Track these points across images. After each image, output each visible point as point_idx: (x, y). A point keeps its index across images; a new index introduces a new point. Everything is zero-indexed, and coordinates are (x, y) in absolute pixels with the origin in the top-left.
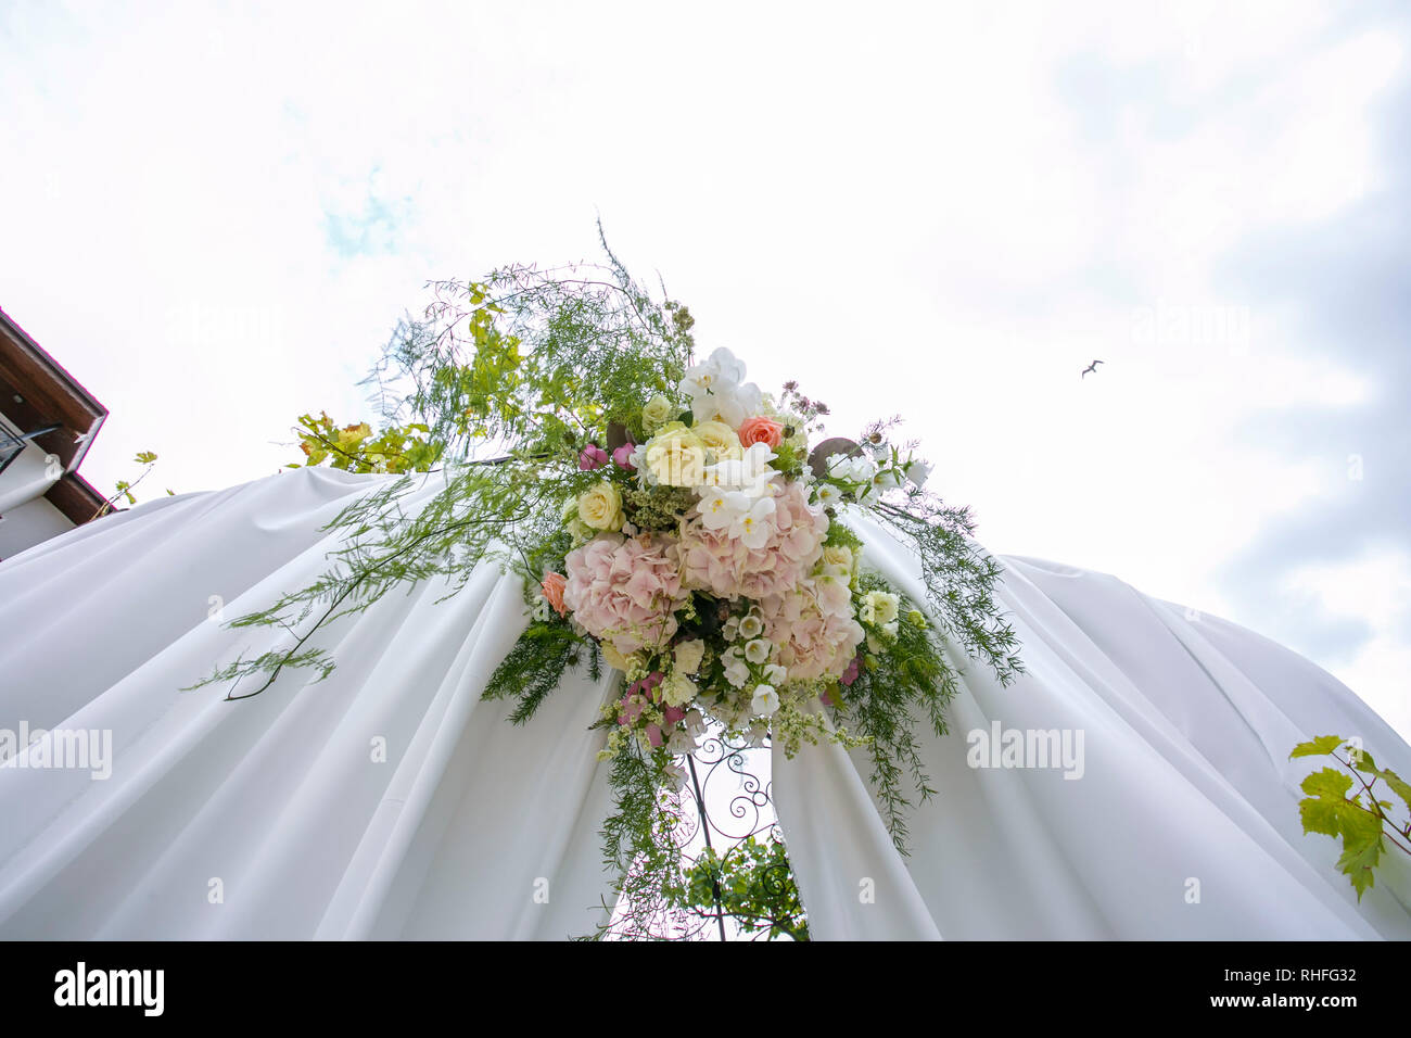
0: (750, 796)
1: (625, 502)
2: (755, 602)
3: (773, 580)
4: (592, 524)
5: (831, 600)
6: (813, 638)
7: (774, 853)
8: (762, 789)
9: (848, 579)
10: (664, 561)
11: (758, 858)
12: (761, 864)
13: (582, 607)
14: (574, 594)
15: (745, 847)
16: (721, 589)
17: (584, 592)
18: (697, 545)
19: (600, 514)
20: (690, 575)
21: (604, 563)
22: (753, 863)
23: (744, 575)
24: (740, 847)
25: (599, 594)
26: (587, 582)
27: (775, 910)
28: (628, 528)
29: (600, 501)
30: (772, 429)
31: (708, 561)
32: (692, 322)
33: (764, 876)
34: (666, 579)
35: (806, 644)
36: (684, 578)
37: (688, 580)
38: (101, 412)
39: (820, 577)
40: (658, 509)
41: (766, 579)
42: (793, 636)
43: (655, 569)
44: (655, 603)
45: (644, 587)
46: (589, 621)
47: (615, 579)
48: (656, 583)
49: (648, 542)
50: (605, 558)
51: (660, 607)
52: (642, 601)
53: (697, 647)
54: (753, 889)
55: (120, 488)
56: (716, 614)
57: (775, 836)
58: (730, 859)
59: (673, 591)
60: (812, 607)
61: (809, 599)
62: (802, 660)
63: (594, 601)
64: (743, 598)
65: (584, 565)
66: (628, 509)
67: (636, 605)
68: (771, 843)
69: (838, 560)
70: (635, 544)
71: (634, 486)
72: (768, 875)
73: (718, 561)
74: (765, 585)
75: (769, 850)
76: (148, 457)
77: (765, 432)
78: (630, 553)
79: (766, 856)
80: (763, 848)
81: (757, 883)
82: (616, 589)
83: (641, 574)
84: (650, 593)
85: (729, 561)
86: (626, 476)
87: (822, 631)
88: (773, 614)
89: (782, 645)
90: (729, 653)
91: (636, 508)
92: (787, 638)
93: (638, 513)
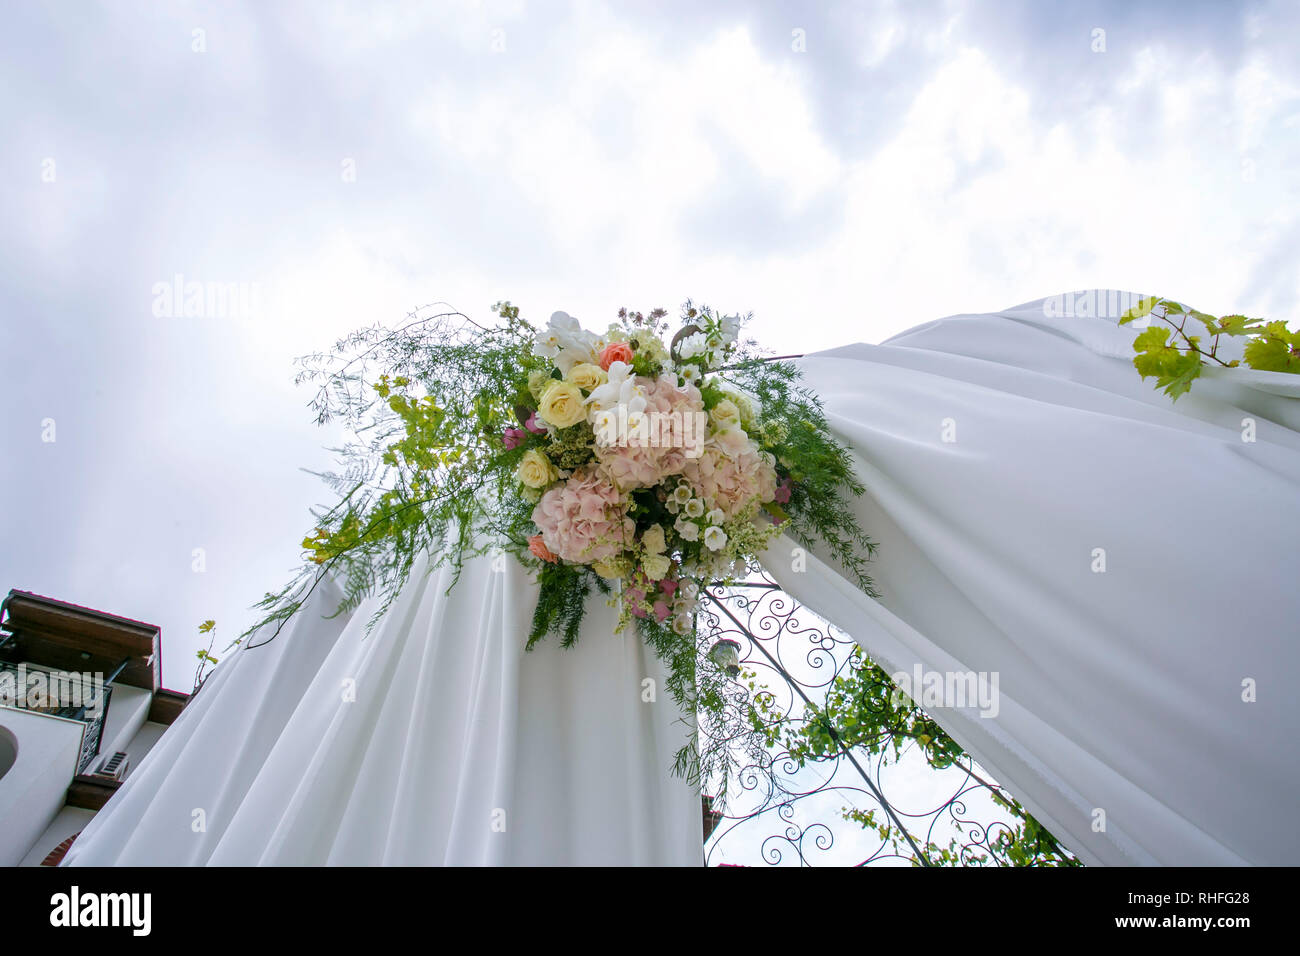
0: (819, 646)
1: (550, 458)
2: (680, 476)
3: (680, 454)
4: (536, 485)
5: (734, 446)
6: (736, 480)
7: (862, 681)
8: (826, 635)
9: (739, 424)
10: (598, 482)
11: (852, 691)
12: (856, 694)
13: (561, 546)
14: (551, 540)
15: (837, 688)
16: (648, 479)
17: (556, 535)
18: (614, 459)
19: (537, 475)
20: (621, 482)
21: (559, 507)
22: (850, 697)
23: (658, 461)
24: (833, 690)
25: (566, 530)
26: (554, 528)
27: (886, 724)
28: (562, 474)
29: (532, 465)
30: (622, 350)
31: (628, 465)
32: (516, 310)
33: (864, 702)
34: (606, 494)
35: (731, 485)
36: (619, 487)
37: (622, 486)
38: (154, 630)
39: (717, 434)
40: (574, 449)
41: (675, 455)
42: (719, 486)
43: (595, 490)
44: (608, 516)
45: (593, 508)
46: (572, 554)
47: (572, 513)
48: (600, 501)
49: (582, 476)
50: (558, 503)
51: (613, 516)
52: (598, 518)
53: (656, 530)
54: (861, 717)
55: (201, 656)
56: (657, 499)
57: (855, 666)
58: (830, 705)
59: (616, 499)
60: (721, 457)
61: (716, 454)
62: (736, 498)
63: (565, 538)
64: (670, 478)
65: (547, 517)
66: (554, 460)
67: (595, 524)
68: (854, 673)
69: (726, 415)
70: (573, 482)
71: (548, 442)
72: (866, 699)
73: (634, 462)
74: (678, 461)
75: (857, 680)
76: (208, 626)
77: (618, 354)
78: (572, 490)
79: (857, 686)
80: (852, 681)
81: (861, 711)
82: (575, 520)
83: (587, 499)
84: (600, 510)
85: (641, 457)
86: (540, 439)
87: (738, 472)
88: (696, 477)
89: (714, 496)
90: (678, 521)
91: (559, 457)
92: (715, 489)
93: (562, 459)
